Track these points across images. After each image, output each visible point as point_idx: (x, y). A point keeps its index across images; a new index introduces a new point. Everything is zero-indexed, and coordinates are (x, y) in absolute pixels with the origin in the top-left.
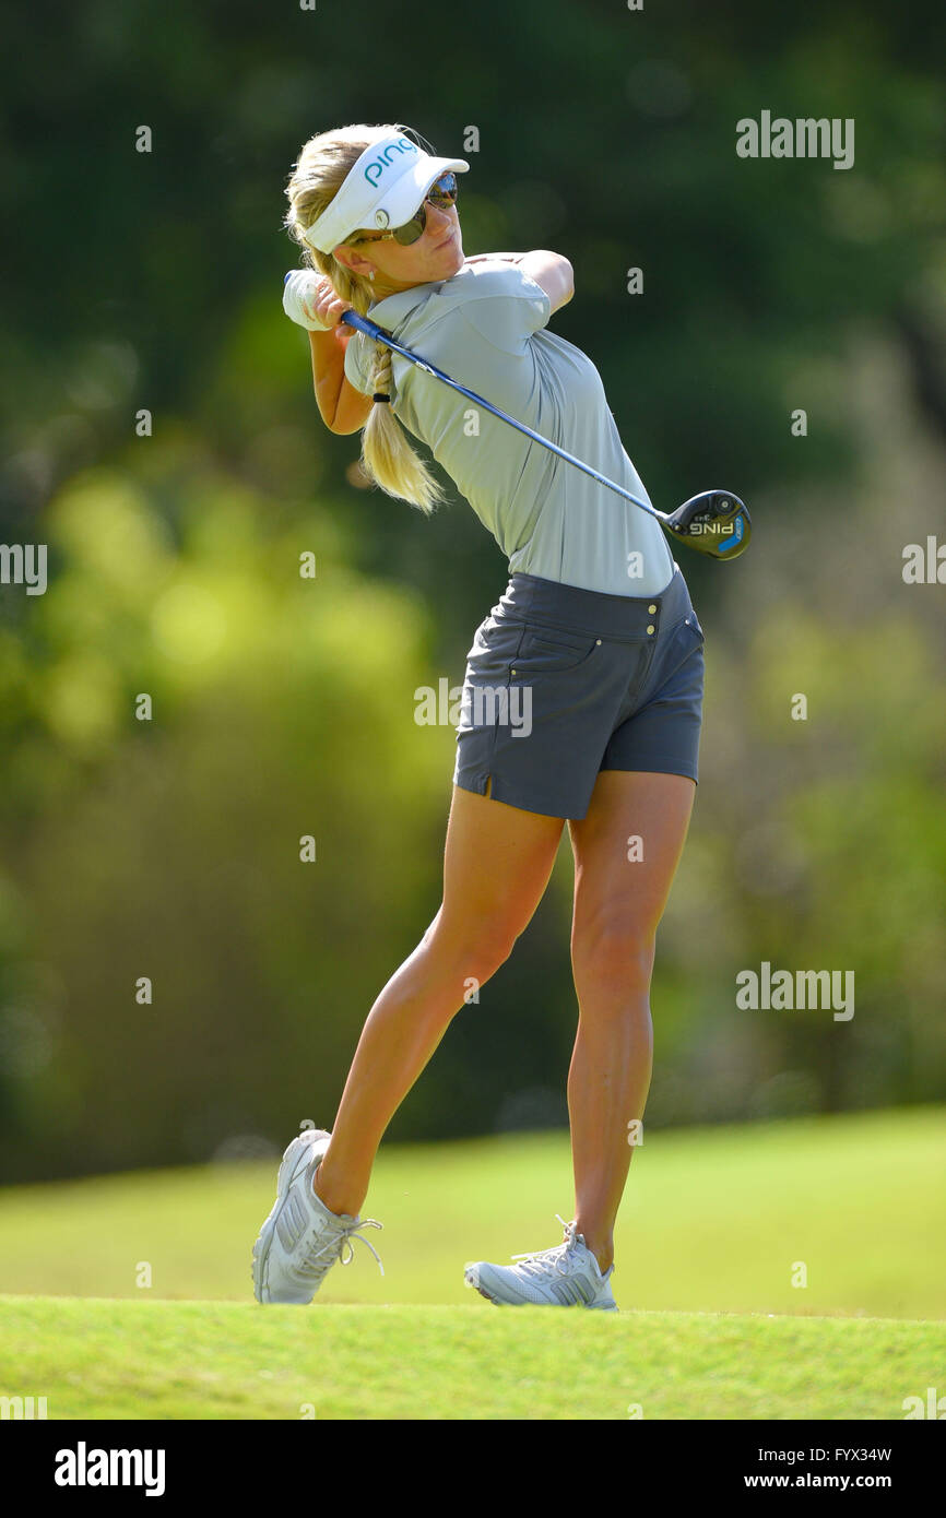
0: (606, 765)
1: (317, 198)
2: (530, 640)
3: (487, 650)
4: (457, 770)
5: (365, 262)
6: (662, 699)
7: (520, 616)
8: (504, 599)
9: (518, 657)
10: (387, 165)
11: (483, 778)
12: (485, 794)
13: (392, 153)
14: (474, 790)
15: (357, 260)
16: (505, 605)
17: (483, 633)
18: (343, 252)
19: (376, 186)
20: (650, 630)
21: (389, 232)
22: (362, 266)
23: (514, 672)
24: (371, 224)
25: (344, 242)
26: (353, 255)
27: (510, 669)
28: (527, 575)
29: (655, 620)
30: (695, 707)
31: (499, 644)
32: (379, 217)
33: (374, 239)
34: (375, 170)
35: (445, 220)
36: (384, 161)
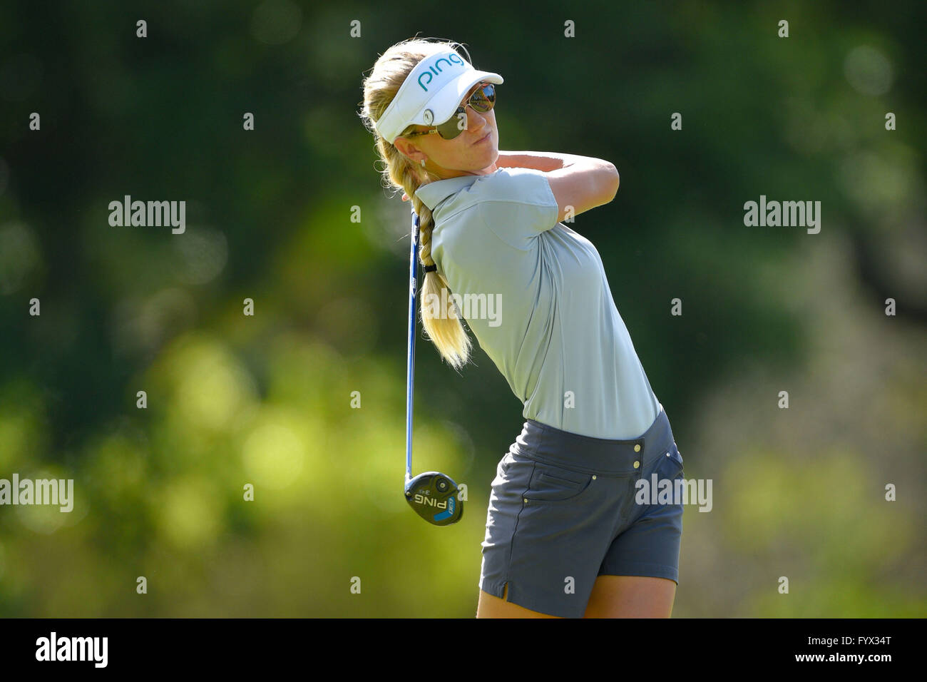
0: (603, 571)
1: (382, 97)
2: (539, 475)
3: (505, 481)
4: (482, 577)
5: (419, 152)
6: (648, 516)
7: (530, 455)
8: (520, 439)
9: (529, 489)
10: (437, 74)
11: (501, 585)
12: (502, 598)
13: (442, 65)
14: (494, 594)
15: (412, 150)
16: (520, 445)
17: (503, 467)
18: (401, 142)
19: (426, 90)
20: (636, 465)
21: (434, 128)
22: (416, 154)
23: (526, 501)
24: (421, 121)
25: (401, 135)
26: (410, 146)
27: (523, 498)
28: (537, 422)
29: (639, 456)
30: (675, 522)
31: (514, 477)
32: (427, 115)
33: (424, 133)
34: (426, 77)
35: (481, 121)
36: (434, 70)
